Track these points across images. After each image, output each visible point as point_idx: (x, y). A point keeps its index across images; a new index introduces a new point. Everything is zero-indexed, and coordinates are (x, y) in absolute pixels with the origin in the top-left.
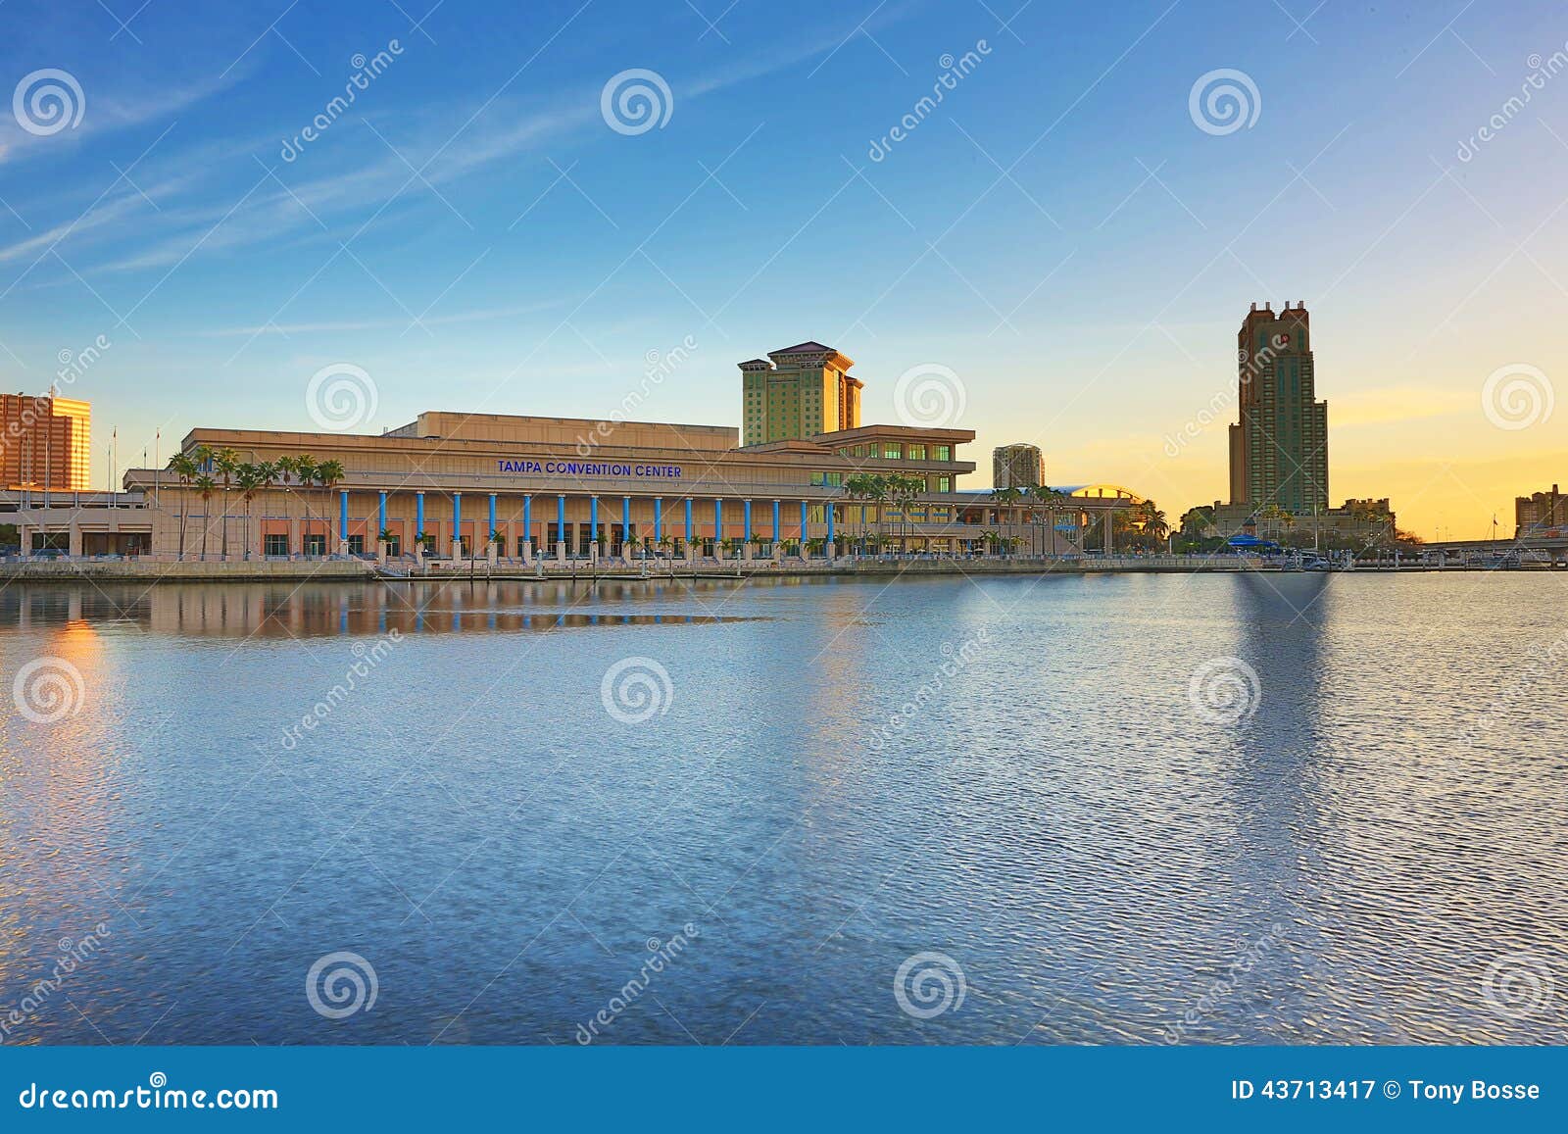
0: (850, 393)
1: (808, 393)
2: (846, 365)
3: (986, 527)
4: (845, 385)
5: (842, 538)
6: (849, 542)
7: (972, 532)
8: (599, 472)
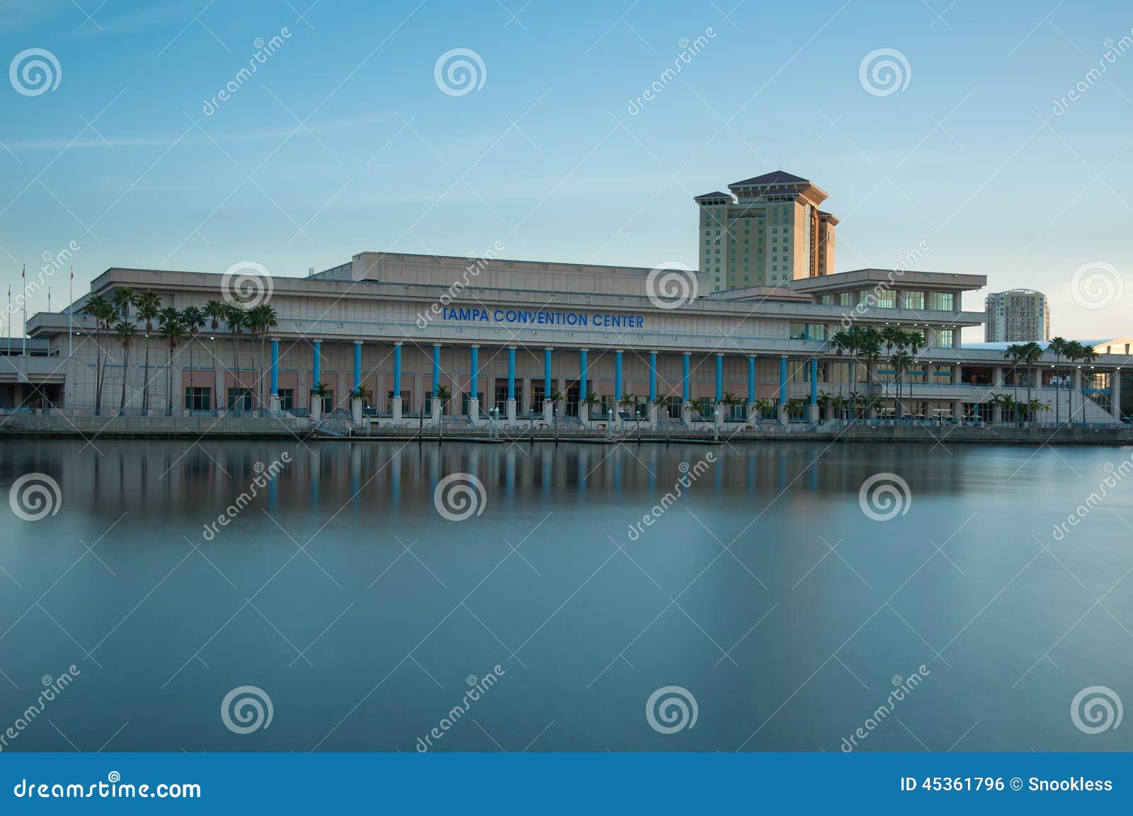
0: (823, 231)
1: (775, 231)
2: (820, 197)
3: (998, 389)
4: (817, 221)
5: (826, 399)
6: (834, 405)
7: (982, 394)
8: (552, 322)
